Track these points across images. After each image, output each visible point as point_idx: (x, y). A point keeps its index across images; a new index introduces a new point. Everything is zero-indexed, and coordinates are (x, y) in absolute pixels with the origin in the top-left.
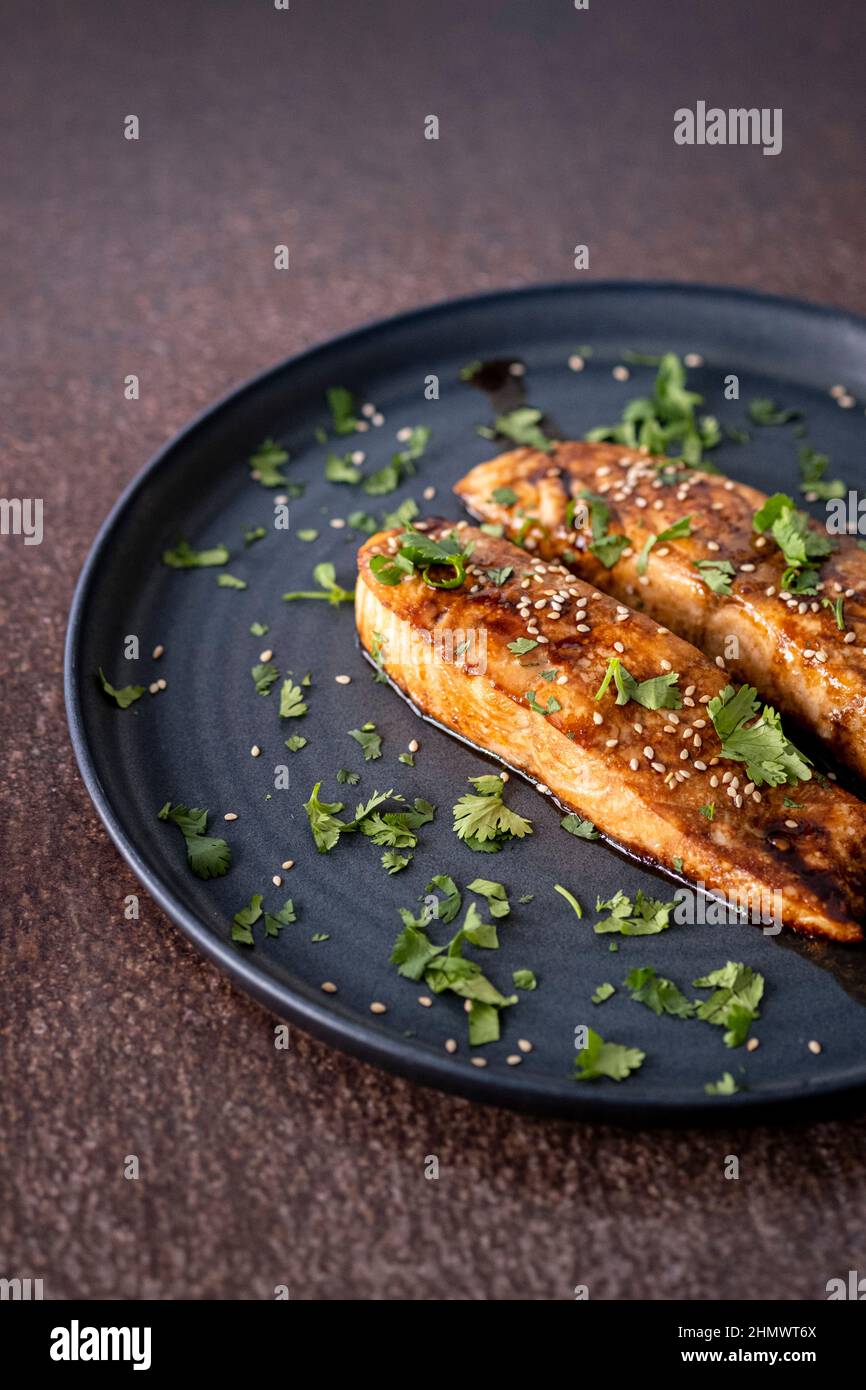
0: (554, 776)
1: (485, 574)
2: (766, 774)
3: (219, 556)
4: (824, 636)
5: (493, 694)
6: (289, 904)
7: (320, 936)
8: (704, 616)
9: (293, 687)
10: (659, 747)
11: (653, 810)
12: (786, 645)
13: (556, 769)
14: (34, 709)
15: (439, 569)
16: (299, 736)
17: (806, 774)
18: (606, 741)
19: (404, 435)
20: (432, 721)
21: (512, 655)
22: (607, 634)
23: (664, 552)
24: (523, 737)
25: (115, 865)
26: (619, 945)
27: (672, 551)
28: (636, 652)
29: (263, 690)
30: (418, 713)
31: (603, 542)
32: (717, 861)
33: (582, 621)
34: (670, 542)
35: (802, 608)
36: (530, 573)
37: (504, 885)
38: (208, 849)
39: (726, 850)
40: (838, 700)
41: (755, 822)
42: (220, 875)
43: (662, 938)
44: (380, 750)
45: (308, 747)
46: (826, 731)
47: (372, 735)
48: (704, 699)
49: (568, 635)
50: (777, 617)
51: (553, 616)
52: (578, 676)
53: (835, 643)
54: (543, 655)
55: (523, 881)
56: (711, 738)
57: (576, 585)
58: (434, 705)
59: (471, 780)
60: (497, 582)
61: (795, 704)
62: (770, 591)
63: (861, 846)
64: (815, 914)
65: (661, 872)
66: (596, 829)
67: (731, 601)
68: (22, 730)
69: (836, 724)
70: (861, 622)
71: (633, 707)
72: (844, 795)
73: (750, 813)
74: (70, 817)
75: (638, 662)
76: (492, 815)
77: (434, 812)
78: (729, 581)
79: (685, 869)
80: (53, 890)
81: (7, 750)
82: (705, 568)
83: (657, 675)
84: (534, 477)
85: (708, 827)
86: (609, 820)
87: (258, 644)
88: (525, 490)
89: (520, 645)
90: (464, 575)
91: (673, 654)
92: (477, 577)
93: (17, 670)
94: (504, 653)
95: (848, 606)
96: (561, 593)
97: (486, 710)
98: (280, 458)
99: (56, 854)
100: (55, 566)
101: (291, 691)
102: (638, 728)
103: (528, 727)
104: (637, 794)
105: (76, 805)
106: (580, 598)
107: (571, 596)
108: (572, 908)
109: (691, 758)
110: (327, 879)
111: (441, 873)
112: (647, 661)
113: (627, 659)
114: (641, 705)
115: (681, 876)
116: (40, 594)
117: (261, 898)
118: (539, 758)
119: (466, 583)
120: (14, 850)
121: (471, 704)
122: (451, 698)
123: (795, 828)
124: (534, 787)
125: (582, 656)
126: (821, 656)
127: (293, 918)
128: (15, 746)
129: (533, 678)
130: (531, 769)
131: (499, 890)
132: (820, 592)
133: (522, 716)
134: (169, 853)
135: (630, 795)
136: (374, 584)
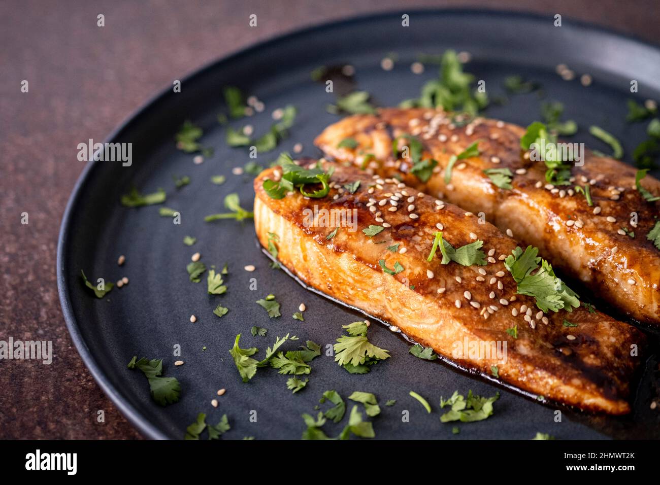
0: (402, 318)
1: (343, 187)
2: (550, 304)
3: (159, 197)
4: (579, 211)
5: (355, 265)
6: (225, 418)
7: (248, 437)
8: (493, 207)
9: (216, 275)
10: (474, 291)
11: (474, 334)
12: (554, 219)
13: (404, 313)
14: (38, 304)
15: (311, 185)
16: (223, 306)
17: (577, 303)
18: (437, 290)
19: (278, 114)
20: (313, 290)
21: (367, 237)
22: (431, 219)
23: (462, 166)
24: (378, 294)
25: (100, 403)
26: (459, 429)
27: (468, 166)
28: (451, 229)
29: (195, 279)
30: (305, 286)
31: (420, 166)
32: (522, 366)
33: (413, 212)
34: (465, 160)
35: (562, 194)
36: (373, 184)
37: (375, 394)
38: (164, 385)
39: (528, 358)
40: (593, 253)
41: (546, 338)
42: (175, 402)
43: (489, 422)
44: (280, 312)
45: (229, 314)
46: (586, 276)
47: (273, 302)
48: (502, 257)
49: (404, 221)
50: (545, 201)
51: (392, 209)
52: (413, 247)
53: (587, 215)
54: (388, 235)
55: (387, 391)
56: (509, 283)
57: (406, 189)
58: (315, 279)
59: (344, 327)
60: (351, 191)
61: (563, 260)
62: (538, 185)
63: (621, 349)
64: (595, 396)
65: (483, 377)
66: (434, 352)
67: (512, 194)
68: (30, 319)
69: (594, 270)
70: (603, 200)
71: (453, 266)
72: (604, 316)
73: (542, 332)
74: (67, 373)
75: (454, 236)
76: (361, 348)
77: (321, 350)
78: (509, 180)
79: (500, 374)
80: (57, 422)
81: (21, 333)
82: (492, 174)
83: (468, 243)
84: (368, 130)
85: (514, 342)
86: (444, 345)
87: (190, 250)
88: (363, 139)
89: (372, 230)
90: (328, 189)
91: (478, 228)
92: (337, 189)
93: (25, 280)
94: (361, 236)
95: (593, 190)
96: (396, 194)
97: (351, 277)
98: (195, 133)
99: (58, 399)
100: (48, 212)
101: (214, 278)
102: (458, 279)
103: (381, 286)
104: (462, 324)
105: (70, 365)
106: (409, 197)
107: (403, 196)
108: (424, 407)
109: (497, 297)
110: (249, 399)
111: (329, 389)
112: (460, 234)
113: (446, 234)
114: (458, 264)
115: (497, 379)
116: (40, 231)
117: (204, 416)
118: (391, 307)
119: (329, 194)
120: (28, 398)
121: (341, 274)
122: (326, 272)
123: (574, 340)
124: (387, 328)
125: (415, 234)
126: (578, 224)
127: (227, 427)
128: (26, 329)
129: (383, 251)
130: (385, 316)
131: (371, 397)
132: (573, 183)
133: (377, 278)
134: (138, 390)
135: (458, 325)
136: (267, 199)
